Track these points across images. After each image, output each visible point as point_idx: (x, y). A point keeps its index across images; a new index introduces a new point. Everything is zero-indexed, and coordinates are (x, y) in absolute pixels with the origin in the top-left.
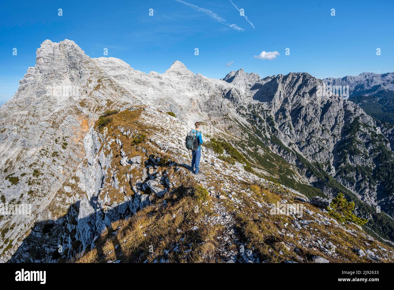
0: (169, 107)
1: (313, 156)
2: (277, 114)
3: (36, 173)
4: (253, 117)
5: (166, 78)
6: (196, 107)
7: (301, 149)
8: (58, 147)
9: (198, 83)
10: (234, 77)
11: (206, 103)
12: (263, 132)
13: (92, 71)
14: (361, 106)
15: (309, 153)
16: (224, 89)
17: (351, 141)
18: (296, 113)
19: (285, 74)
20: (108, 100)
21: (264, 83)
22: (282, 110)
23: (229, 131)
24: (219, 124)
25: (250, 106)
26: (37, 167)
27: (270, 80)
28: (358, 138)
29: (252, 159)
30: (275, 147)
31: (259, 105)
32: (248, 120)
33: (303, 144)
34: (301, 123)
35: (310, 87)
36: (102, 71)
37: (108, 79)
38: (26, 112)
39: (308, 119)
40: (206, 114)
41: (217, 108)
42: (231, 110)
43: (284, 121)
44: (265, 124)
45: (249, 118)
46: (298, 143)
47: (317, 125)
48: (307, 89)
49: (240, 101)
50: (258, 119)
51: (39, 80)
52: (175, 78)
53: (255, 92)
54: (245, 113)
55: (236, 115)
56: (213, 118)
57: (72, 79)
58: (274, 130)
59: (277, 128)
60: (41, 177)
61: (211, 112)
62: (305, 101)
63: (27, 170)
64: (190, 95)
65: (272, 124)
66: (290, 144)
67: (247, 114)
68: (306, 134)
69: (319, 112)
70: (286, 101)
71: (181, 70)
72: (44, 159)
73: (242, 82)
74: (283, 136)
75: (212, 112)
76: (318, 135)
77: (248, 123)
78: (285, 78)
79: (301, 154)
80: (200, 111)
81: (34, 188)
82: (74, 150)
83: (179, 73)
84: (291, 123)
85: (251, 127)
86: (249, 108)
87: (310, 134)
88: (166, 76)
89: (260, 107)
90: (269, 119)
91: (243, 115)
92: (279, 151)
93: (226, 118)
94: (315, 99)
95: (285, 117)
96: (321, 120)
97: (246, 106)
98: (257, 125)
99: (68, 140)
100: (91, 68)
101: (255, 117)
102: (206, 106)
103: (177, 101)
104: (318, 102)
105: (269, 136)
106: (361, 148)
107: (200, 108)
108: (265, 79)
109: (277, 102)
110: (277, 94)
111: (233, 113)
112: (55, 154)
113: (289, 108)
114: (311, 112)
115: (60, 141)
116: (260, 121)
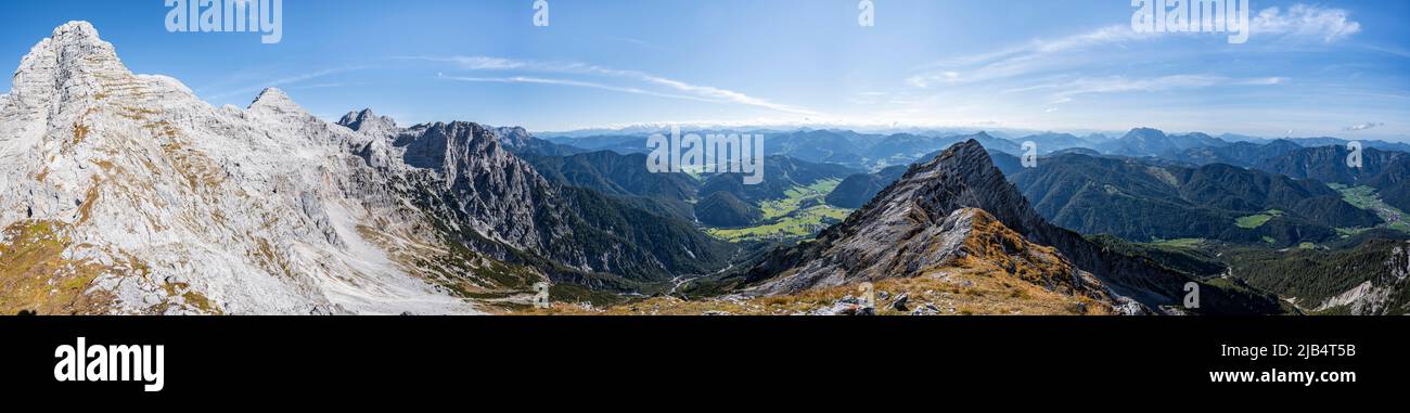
0: (299, 199)
1: (522, 241)
2: (456, 187)
5: (255, 119)
7: (505, 236)
9: (319, 132)
10: (359, 121)
11: (355, 178)
12: (445, 221)
13: (106, 89)
15: (516, 239)
16: (354, 143)
17: (544, 209)
18: (482, 182)
19: (447, 122)
21: (417, 134)
22: (461, 181)
23: (416, 237)
24: (393, 224)
25: (409, 176)
27: (425, 130)
28: (549, 205)
29: (488, 282)
31: (423, 174)
33: (506, 228)
34: (494, 198)
35: (485, 144)
36: (141, 90)
37: (158, 118)
39: (499, 190)
40: (359, 202)
41: (381, 188)
43: (470, 198)
44: (444, 207)
45: (414, 198)
47: (509, 197)
48: (482, 146)
50: (431, 199)
52: (272, 120)
53: (404, 150)
54: (404, 189)
56: (377, 213)
59: (464, 211)
61: (368, 197)
62: (486, 164)
64: (312, 157)
65: (455, 206)
66: (490, 233)
67: (408, 191)
68: (503, 212)
69: (505, 178)
70: (462, 164)
71: (282, 105)
73: (376, 129)
74: (476, 221)
75: (370, 196)
76: (515, 211)
77: (416, 209)
78: (449, 127)
79: (506, 242)
83: (278, 110)
84: (480, 199)
86: (408, 179)
87: (507, 211)
88: (255, 116)
89: (427, 177)
90: (447, 196)
91: (403, 193)
94: (495, 160)
95: (470, 192)
96: (511, 190)
97: (402, 176)
98: (432, 209)
100: (105, 77)
101: (424, 196)
102: (355, 185)
104: (499, 165)
105: (457, 228)
106: (555, 215)
107: (342, 189)
108: (415, 128)
109: (451, 167)
110: (448, 153)
113: (470, 176)
116: (435, 202)
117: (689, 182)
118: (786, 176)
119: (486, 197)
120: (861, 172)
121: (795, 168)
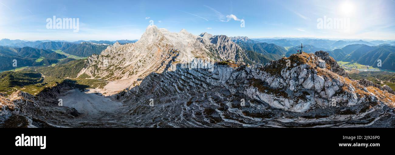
2: (219, 48)
3: (145, 61)
4: (211, 50)
6: (190, 45)
8: (151, 56)
9: (191, 37)
10: (204, 35)
11: (194, 44)
12: (214, 55)
14: (239, 45)
17: (238, 54)
18: (224, 47)
19: (220, 35)
20: (166, 44)
21: (214, 37)
22: (220, 47)
25: (209, 46)
26: (145, 60)
27: (215, 37)
28: (240, 54)
30: (219, 59)
31: (213, 45)
32: (209, 51)
33: (227, 58)
34: (226, 51)
35: (227, 40)
38: (142, 44)
39: (228, 49)
41: (198, 46)
42: (203, 47)
43: (221, 50)
44: (215, 52)
46: (226, 57)
47: (230, 51)
48: (226, 40)
49: (206, 44)
50: (213, 50)
51: (146, 35)
52: (182, 35)
53: (211, 40)
54: (208, 48)
55: (205, 49)
57: (153, 35)
58: (218, 54)
59: (219, 53)
60: (145, 62)
61: (195, 47)
62: (226, 44)
63: (143, 60)
64: (188, 41)
65: (217, 52)
66: (223, 58)
68: (227, 54)
69: (230, 47)
70: (221, 44)
72: (147, 58)
73: (206, 37)
74: (221, 56)
76: (231, 54)
77: (209, 52)
78: (220, 36)
80: (191, 47)
81: (144, 64)
82: (155, 57)
83: (184, 33)
84: (223, 51)
85: (210, 53)
90: (216, 50)
91: (207, 49)
92: (220, 61)
93: (201, 50)
94: (229, 43)
95: (221, 49)
96: (231, 50)
97: (208, 46)
99: (154, 54)
101: (211, 49)
103: (183, 43)
104: (229, 44)
105: (217, 56)
106: (240, 56)
108: (214, 36)
109: (218, 44)
110: (218, 41)
111: (204, 48)
112: (150, 57)
113: (222, 46)
114: (228, 47)
115: (152, 54)
116: (213, 51)
117: (284, 51)
118: (310, 50)
119: (224, 50)
120: (329, 50)
121: (312, 48)
